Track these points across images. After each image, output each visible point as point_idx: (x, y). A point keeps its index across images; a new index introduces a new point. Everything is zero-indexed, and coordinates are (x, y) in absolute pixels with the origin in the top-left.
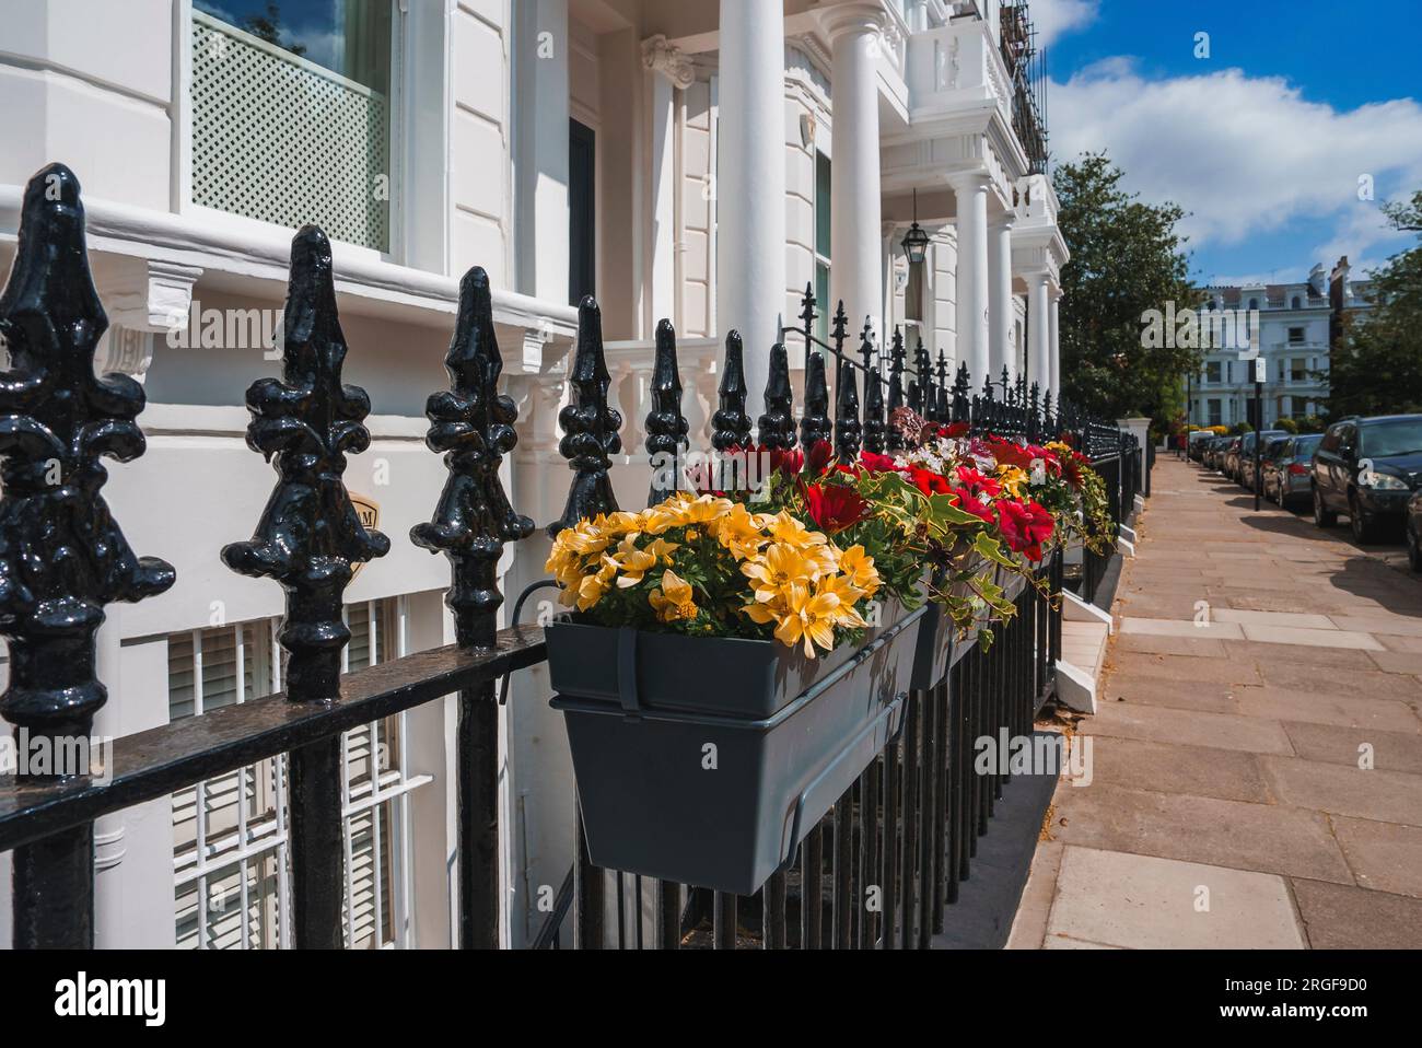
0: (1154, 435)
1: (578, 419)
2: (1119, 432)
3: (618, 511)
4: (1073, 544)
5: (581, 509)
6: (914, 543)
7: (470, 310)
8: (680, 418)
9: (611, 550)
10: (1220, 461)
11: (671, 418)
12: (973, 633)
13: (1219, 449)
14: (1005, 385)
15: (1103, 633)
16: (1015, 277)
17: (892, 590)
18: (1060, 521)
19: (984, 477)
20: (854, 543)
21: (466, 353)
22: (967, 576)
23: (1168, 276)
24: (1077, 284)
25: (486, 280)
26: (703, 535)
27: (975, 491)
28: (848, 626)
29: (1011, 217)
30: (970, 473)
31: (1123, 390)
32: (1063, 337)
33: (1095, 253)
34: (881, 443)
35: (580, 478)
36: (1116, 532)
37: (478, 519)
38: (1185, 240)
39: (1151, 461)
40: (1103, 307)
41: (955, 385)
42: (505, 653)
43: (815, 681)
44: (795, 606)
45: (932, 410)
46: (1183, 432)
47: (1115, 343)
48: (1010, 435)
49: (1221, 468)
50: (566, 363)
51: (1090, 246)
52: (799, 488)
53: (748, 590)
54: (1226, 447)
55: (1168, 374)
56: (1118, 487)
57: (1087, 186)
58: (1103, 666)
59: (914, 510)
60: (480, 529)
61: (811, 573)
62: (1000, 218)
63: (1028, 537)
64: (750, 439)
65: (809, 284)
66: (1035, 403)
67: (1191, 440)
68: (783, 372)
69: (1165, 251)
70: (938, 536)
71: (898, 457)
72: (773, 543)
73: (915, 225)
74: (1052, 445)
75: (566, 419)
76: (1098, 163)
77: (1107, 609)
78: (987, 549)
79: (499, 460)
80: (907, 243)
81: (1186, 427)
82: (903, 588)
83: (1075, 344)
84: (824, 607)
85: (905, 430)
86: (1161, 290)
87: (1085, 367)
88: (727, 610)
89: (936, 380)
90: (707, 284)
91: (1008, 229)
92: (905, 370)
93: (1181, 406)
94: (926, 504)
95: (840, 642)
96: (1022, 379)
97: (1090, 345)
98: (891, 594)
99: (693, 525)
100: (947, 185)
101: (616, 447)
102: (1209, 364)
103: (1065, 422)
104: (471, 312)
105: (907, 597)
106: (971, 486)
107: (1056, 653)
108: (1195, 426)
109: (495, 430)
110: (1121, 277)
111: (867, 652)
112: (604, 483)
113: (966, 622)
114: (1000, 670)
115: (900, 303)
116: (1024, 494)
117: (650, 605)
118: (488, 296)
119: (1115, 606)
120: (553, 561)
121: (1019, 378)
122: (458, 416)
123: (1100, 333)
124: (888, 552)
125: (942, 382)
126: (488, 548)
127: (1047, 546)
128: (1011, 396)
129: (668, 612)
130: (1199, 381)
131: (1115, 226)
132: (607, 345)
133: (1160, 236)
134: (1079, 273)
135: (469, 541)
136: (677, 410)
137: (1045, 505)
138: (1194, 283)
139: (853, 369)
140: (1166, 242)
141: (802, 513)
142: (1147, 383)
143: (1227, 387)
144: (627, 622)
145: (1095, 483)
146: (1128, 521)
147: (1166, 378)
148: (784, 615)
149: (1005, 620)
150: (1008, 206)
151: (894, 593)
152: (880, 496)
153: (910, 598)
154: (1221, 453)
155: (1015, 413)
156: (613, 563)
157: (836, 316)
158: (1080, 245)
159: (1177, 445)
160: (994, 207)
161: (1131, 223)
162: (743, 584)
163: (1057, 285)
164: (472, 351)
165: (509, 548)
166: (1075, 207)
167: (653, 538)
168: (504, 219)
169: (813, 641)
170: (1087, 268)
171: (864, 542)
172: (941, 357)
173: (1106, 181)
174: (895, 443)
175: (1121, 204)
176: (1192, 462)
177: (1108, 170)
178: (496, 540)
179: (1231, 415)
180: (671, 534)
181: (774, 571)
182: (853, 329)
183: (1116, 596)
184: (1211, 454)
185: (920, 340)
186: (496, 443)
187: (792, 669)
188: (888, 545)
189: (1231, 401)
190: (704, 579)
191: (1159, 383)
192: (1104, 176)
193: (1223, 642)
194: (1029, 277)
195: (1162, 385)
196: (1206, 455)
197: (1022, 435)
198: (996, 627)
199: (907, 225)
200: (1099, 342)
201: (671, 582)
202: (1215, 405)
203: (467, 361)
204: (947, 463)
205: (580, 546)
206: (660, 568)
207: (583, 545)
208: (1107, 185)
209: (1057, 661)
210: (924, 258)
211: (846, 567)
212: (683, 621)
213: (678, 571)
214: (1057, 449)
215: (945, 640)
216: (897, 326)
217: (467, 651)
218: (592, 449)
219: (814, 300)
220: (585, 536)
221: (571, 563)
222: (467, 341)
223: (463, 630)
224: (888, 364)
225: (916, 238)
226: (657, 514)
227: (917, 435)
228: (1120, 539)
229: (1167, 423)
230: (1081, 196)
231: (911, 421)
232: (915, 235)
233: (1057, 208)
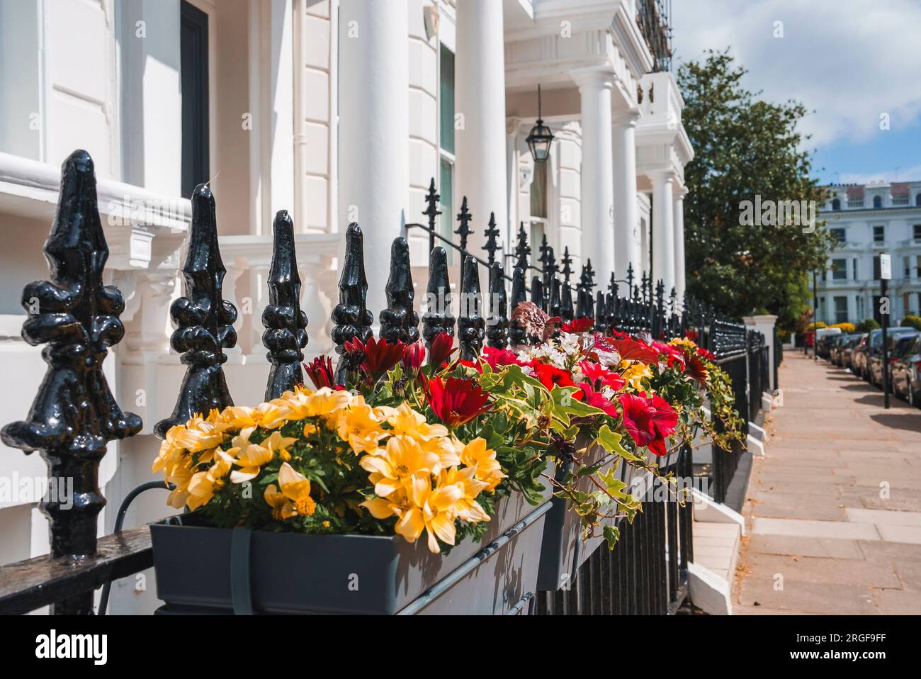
0: (782, 333)
1: (191, 311)
2: (744, 330)
3: (233, 405)
4: (702, 442)
5: (193, 405)
6: (536, 436)
7: (72, 195)
8: (298, 312)
9: (226, 445)
10: (847, 358)
11: (289, 312)
12: (599, 530)
13: (847, 347)
14: (630, 283)
15: (735, 535)
16: (641, 174)
17: (515, 485)
18: (685, 416)
19: (607, 371)
20: (476, 437)
21: (68, 240)
22: (591, 470)
23: (791, 174)
24: (701, 182)
25: (90, 165)
26: (321, 428)
27: (598, 385)
28: (470, 520)
29: (635, 114)
30: (594, 368)
31: (748, 288)
32: (688, 235)
33: (719, 150)
34: (505, 338)
35: (193, 372)
36: (745, 430)
37: (79, 417)
38: (808, 138)
39: (778, 359)
40: (727, 204)
41: (580, 282)
42: (106, 561)
43: (437, 581)
44: (417, 500)
45: (556, 306)
46: (810, 330)
47: (740, 241)
48: (635, 331)
49: (849, 365)
50: (178, 258)
51: (714, 144)
52: (420, 381)
53: (368, 488)
54: (853, 344)
55: (794, 271)
56: (746, 385)
57: (711, 84)
58: (737, 569)
59: (536, 403)
60: (81, 426)
61: (432, 465)
62: (624, 116)
63: (652, 431)
64: (370, 334)
65: (433, 180)
66: (660, 301)
67: (819, 338)
68: (404, 266)
69: (788, 149)
70: (559, 429)
71: (521, 352)
72: (394, 436)
73: (540, 122)
74: (676, 341)
75: (178, 312)
76: (722, 60)
77: (738, 509)
78: (610, 442)
79: (105, 354)
80: (532, 139)
81: (812, 325)
82: (527, 482)
83: (701, 242)
84: (446, 500)
85: (528, 325)
86: (785, 187)
87: (710, 264)
88: (347, 506)
89: (562, 278)
90: (328, 178)
91: (633, 126)
92: (531, 267)
93: (807, 303)
94: (548, 397)
95: (462, 537)
96: (648, 277)
97: (715, 243)
98: (515, 489)
99: (312, 418)
100: (572, 82)
101: (231, 340)
102: (834, 261)
103: (691, 319)
104: (74, 198)
105: (531, 492)
106: (595, 379)
107: (688, 555)
108: (822, 324)
109: (100, 322)
110: (745, 175)
111: (491, 550)
112: (218, 378)
113: (591, 519)
114: (631, 573)
115: (524, 200)
116: (647, 388)
117: (265, 502)
118: (92, 181)
119: (746, 506)
120: (162, 461)
121: (644, 276)
122: (58, 306)
123: (724, 230)
124: (511, 445)
125: (567, 279)
126: (91, 448)
127: (673, 443)
128: (636, 294)
129: (284, 510)
130: (824, 278)
131: (738, 124)
132: (222, 240)
133: (783, 134)
134: (703, 171)
135: (69, 439)
136: (295, 303)
137: (668, 400)
138: (817, 181)
139: (476, 264)
140: (789, 140)
141: (424, 407)
142: (774, 281)
143: (852, 284)
144: (241, 521)
145: (721, 379)
146: (758, 419)
147: (791, 275)
148: (405, 509)
149: (630, 517)
150: (632, 103)
151: (518, 488)
152: (501, 390)
153: (533, 492)
154: (849, 350)
155: (640, 309)
156: (227, 458)
157: (460, 212)
158: (704, 144)
159: (805, 342)
160: (619, 104)
161: (754, 121)
162: (362, 480)
163: (681, 182)
164: (76, 238)
165: (112, 446)
166: (699, 105)
167: (270, 432)
168: (109, 104)
169: (436, 537)
170: (710, 165)
171: (487, 435)
172: (566, 255)
173: (730, 78)
174: (518, 340)
175: (745, 102)
176: (819, 359)
177: (732, 68)
178: (100, 438)
179: (858, 313)
180: (290, 428)
181: (394, 464)
182: (478, 226)
183: (747, 496)
184: (839, 352)
185: (545, 237)
186: (101, 335)
187: (414, 566)
188: (510, 439)
189: (857, 298)
190: (322, 473)
191: (785, 280)
192: (726, 74)
193: (857, 542)
194: (654, 175)
195: (787, 282)
196: (833, 352)
197: (647, 331)
198: (623, 525)
199: (532, 121)
200: (724, 239)
201: (288, 476)
202: (841, 302)
203: (69, 248)
204: (571, 357)
205: (191, 444)
206: (276, 462)
207: (196, 442)
208: (731, 83)
209: (689, 564)
210: (548, 155)
211: (467, 461)
212: (300, 518)
213: (296, 465)
214: (682, 345)
215: (572, 538)
216: (522, 223)
217: (62, 560)
218: (206, 343)
219: (438, 196)
220: (197, 432)
221: (182, 462)
222: (70, 227)
223: (58, 538)
224: (513, 262)
225: (540, 134)
226: (274, 407)
227: (541, 330)
228: (750, 438)
229: (794, 320)
230: (705, 93)
231: (533, 316)
232: (540, 131)
233: (681, 106)
